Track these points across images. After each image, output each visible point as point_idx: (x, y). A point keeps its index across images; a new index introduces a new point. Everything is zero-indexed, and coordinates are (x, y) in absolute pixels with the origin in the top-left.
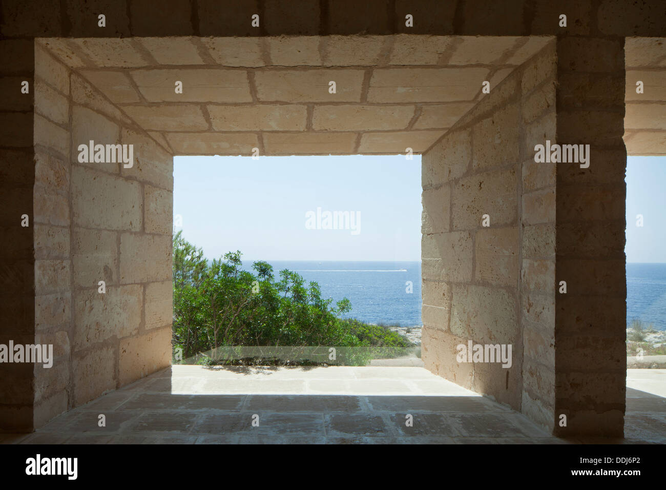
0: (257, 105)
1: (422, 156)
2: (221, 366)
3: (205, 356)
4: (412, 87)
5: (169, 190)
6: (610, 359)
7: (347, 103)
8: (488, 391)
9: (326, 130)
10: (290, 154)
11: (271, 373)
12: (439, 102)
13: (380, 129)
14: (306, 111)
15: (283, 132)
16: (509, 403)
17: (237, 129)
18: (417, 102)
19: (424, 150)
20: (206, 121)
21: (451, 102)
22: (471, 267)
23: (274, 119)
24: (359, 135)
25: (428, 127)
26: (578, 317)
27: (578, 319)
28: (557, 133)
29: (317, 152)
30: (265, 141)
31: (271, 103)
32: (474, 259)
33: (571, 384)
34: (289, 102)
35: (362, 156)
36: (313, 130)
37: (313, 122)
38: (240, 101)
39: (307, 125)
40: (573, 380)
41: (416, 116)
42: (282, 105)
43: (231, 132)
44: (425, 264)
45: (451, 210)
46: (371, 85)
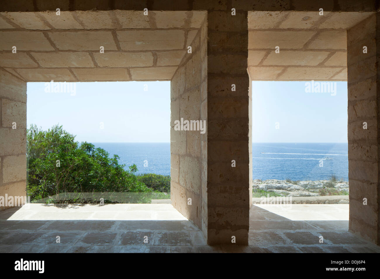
0: (59, 52)
1: (171, 81)
2: (53, 204)
3: (51, 198)
4: (143, 41)
5: (24, 102)
6: (239, 199)
7: (111, 51)
8: (191, 218)
9: (107, 67)
10: (94, 81)
11: (78, 208)
12: (164, 50)
13: (138, 66)
14: (89, 56)
15: (82, 68)
16: (198, 225)
17: (55, 66)
18: (151, 50)
19: (170, 78)
20: (35, 62)
21: (171, 50)
22: (185, 145)
23: (74, 61)
24: (128, 69)
25: (166, 65)
26: (221, 175)
27: (220, 176)
28: (208, 67)
29: (109, 80)
30: (75, 73)
31: (67, 51)
32: (186, 141)
33: (217, 214)
34: (76, 50)
35: (136, 81)
36: (99, 67)
37: (96, 62)
38: (48, 50)
39: (94, 64)
40: (218, 211)
41: (155, 58)
42: (74, 52)
43: (52, 68)
44: (172, 144)
45: (179, 113)
46: (119, 40)
